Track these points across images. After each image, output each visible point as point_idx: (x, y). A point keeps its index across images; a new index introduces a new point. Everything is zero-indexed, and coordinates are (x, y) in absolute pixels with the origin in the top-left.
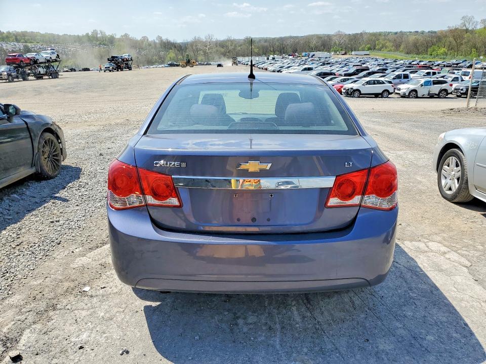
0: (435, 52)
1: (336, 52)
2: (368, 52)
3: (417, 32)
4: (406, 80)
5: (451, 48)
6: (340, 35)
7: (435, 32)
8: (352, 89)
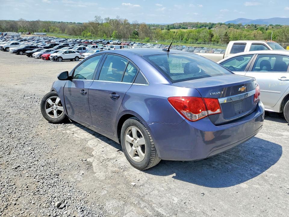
0: (85, 35)
1: (22, 32)
2: (45, 33)
3: (71, 23)
4: (84, 50)
5: (93, 33)
6: (23, 22)
7: (81, 24)
8: (57, 56)
